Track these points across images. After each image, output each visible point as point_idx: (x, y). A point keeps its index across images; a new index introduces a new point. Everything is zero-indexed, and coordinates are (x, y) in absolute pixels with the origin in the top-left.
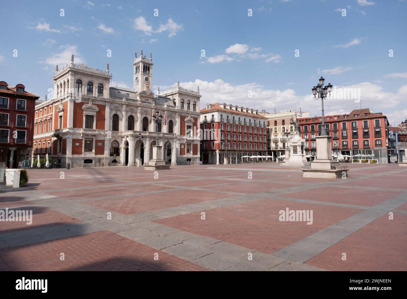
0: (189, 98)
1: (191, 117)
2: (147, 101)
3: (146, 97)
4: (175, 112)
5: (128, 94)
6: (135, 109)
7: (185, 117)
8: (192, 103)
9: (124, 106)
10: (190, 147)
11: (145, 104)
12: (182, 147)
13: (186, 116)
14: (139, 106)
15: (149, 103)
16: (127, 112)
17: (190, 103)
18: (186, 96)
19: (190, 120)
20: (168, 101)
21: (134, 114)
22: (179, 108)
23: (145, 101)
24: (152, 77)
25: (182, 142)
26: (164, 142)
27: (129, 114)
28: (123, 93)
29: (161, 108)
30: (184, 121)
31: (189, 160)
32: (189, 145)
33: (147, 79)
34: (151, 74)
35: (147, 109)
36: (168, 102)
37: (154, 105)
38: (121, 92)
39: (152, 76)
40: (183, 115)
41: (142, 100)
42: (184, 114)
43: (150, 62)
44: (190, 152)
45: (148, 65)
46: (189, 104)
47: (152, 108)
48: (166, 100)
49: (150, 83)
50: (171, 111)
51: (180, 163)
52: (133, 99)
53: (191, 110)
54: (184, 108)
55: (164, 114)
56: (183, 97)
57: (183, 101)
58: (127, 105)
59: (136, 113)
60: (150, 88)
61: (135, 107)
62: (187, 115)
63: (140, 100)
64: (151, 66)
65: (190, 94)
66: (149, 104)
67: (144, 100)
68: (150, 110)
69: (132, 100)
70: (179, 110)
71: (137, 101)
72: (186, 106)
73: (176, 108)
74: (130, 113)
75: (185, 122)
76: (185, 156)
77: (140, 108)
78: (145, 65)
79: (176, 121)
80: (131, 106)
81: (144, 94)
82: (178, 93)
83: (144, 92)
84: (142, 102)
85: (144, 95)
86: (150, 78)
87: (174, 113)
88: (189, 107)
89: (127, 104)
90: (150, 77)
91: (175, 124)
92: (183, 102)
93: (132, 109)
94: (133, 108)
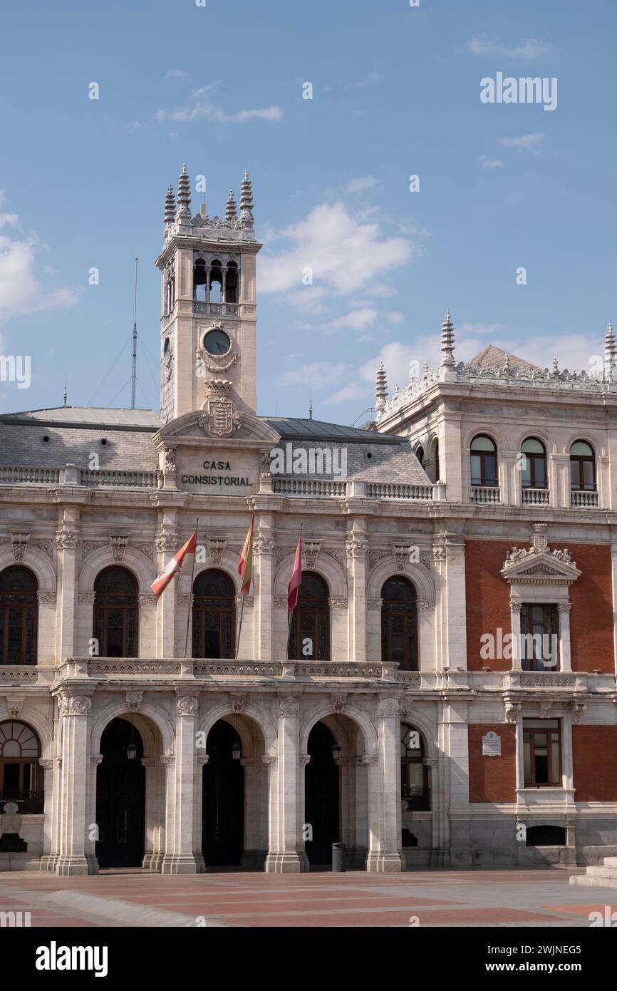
0: (535, 423)
1: (552, 546)
2: (217, 473)
3: (210, 449)
4: (426, 524)
5: (104, 442)
6: (142, 529)
7: (504, 550)
8: (558, 452)
9: (68, 516)
10: (555, 747)
11: (203, 489)
12: (490, 748)
13: (512, 539)
14: (161, 509)
15: (233, 481)
16: (83, 547)
17: (543, 456)
18: (509, 412)
19: (539, 570)
20: (384, 458)
21: (131, 560)
22: (457, 494)
23: (208, 473)
24: (253, 322)
25: (481, 715)
26: (303, 721)
27: (103, 559)
28: (73, 438)
29: (321, 503)
30: (500, 577)
31: (546, 833)
32: (547, 732)
33: (217, 342)
34: (250, 308)
35: (220, 522)
36: (385, 466)
37: (266, 490)
38: (59, 439)
39: (249, 316)
40: (495, 534)
41: (186, 471)
42: (500, 529)
43: (240, 238)
44: (556, 780)
45: (225, 260)
46: (538, 462)
47: (254, 514)
48: (372, 448)
49: (243, 362)
50: (398, 519)
51: (469, 859)
52: (137, 468)
53: (552, 496)
54: (497, 493)
55: (346, 538)
56: (481, 422)
57: (491, 448)
58: (84, 511)
59: (148, 551)
60: (240, 391)
61: (138, 516)
62: (521, 535)
63: (172, 467)
64: (242, 263)
65: (535, 392)
66: (233, 489)
67: (198, 470)
68: (243, 521)
69: (125, 474)
70: (453, 507)
71: (153, 476)
72: (511, 474)
73: (437, 496)
74: (110, 556)
75: (506, 584)
76: (516, 808)
77: (168, 519)
78: (209, 259)
79: (435, 584)
80: (115, 514)
81: (198, 431)
82: (445, 398)
83: (194, 422)
84: (184, 480)
85: (196, 438)
86: (239, 335)
87: (420, 526)
88: (535, 481)
89: (81, 500)
90: (242, 327)
91: (433, 603)
92: (494, 454)
93: (122, 529)
94: (125, 520)
